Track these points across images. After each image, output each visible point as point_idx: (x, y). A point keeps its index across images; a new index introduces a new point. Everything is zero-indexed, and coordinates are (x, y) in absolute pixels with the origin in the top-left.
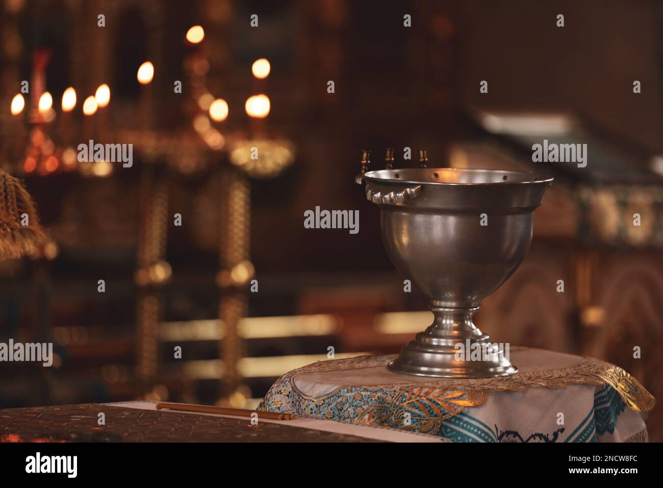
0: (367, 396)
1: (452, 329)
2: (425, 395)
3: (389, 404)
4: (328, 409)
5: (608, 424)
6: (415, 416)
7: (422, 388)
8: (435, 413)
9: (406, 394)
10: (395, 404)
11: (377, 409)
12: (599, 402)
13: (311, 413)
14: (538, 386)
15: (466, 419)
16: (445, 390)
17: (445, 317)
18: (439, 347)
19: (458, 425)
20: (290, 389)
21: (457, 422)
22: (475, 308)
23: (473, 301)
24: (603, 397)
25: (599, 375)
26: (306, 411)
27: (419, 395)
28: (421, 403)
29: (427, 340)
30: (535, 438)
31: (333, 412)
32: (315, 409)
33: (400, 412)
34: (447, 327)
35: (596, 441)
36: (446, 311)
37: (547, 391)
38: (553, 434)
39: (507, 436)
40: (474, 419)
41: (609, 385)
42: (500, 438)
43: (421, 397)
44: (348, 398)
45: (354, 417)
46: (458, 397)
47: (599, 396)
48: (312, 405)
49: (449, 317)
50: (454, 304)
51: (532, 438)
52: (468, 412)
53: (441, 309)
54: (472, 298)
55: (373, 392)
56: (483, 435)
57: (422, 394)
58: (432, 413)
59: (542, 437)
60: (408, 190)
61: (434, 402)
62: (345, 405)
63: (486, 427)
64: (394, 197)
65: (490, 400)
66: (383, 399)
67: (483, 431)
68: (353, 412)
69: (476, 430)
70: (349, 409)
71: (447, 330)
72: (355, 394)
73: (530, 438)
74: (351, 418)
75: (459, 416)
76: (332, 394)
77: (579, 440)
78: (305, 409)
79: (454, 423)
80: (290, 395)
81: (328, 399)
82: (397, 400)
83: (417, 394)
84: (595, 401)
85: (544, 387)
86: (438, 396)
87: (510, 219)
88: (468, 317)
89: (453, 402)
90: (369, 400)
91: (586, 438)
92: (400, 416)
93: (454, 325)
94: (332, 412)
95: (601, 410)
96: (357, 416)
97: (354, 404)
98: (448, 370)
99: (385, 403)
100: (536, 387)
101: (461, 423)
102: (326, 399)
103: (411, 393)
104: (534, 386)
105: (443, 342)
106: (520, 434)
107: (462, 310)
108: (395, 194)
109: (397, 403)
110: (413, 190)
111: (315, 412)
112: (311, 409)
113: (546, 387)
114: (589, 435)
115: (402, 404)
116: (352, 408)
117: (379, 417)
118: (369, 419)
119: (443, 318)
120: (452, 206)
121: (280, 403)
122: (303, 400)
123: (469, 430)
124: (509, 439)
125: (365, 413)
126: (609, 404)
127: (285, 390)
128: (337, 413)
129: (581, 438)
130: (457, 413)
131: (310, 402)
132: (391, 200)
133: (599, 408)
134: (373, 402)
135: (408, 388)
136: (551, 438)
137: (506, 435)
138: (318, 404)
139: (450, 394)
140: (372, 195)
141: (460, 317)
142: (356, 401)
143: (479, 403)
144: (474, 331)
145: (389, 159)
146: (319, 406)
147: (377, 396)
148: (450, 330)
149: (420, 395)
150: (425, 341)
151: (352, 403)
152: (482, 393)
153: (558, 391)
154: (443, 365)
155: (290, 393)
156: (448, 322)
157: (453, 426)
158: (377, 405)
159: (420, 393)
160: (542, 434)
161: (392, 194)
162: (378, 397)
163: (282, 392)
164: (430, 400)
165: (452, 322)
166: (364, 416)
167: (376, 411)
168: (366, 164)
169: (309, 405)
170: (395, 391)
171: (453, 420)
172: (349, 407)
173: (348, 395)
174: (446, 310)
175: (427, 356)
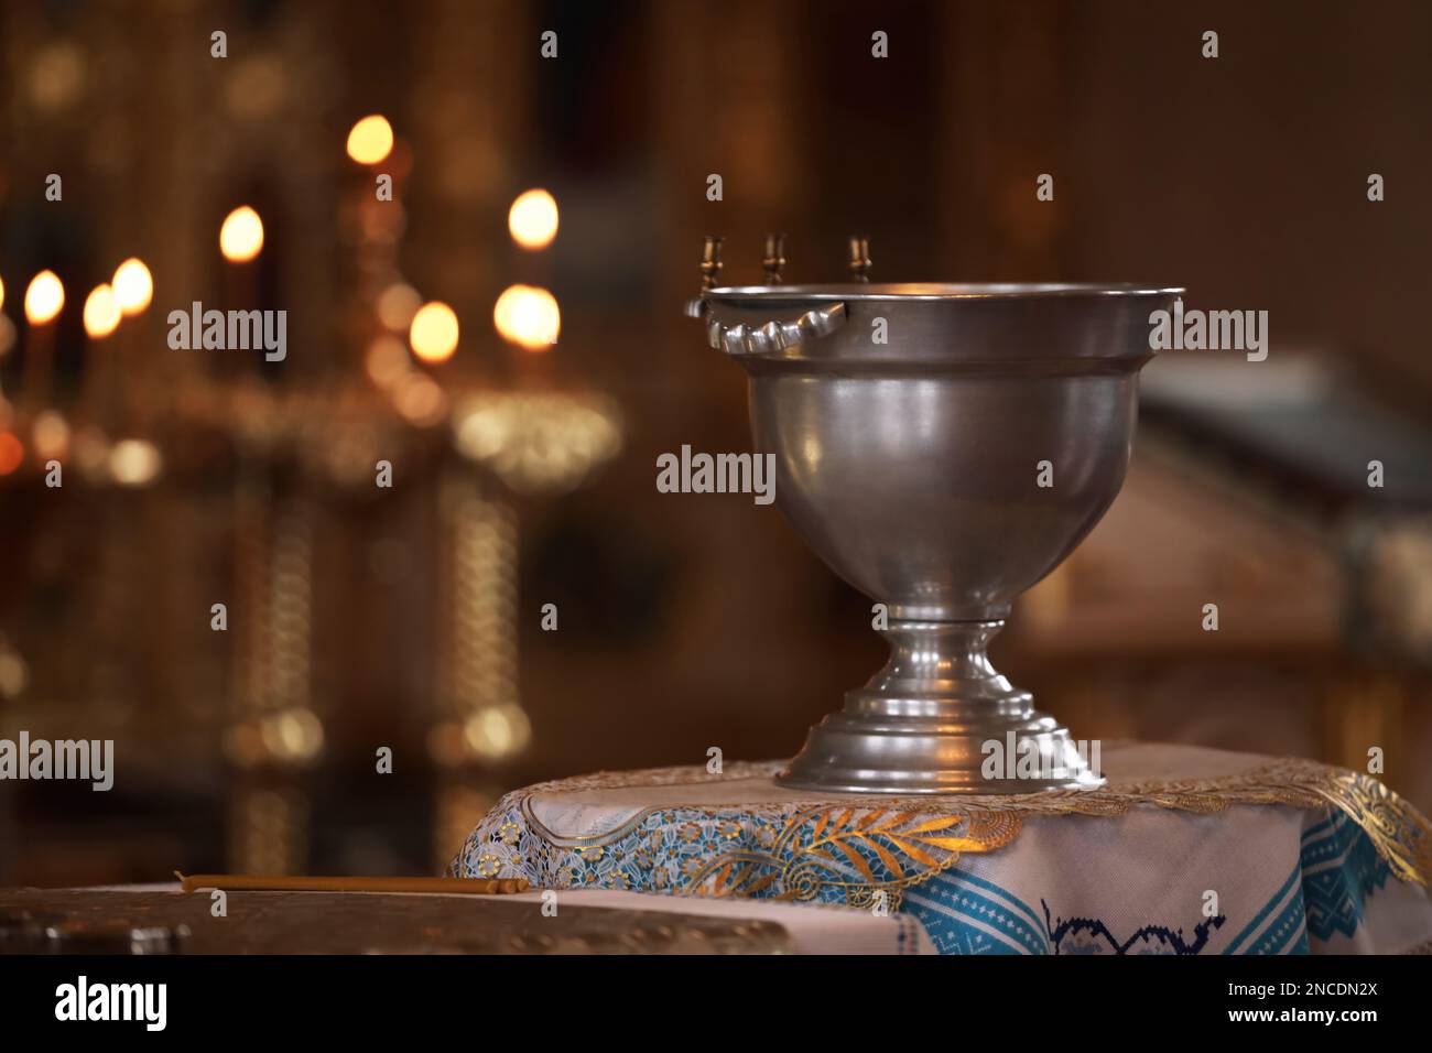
0: (714, 830)
1: (936, 675)
2: (861, 826)
3: (768, 849)
4: (615, 870)
5: (1339, 911)
6: (837, 879)
7: (852, 809)
8: (886, 870)
9: (813, 824)
10: (784, 850)
11: (739, 863)
12: (1314, 854)
13: (575, 881)
14: (1152, 806)
15: (967, 886)
16: (911, 812)
17: (917, 645)
18: (903, 719)
19: (947, 902)
20: (523, 827)
21: (944, 894)
22: (991, 621)
23: (989, 604)
24: (1324, 843)
25: (1312, 787)
26: (561, 876)
27: (844, 826)
28: (851, 845)
29: (873, 704)
30: (1147, 940)
31: (630, 877)
32: (583, 870)
33: (798, 870)
34: (922, 672)
35: (1307, 950)
36: (920, 632)
37: (1174, 820)
38: (1196, 931)
39: (1074, 933)
40: (986, 885)
41: (1341, 812)
42: (1057, 937)
43: (849, 830)
44: (666, 835)
45: (680, 884)
46: (945, 830)
47: (1314, 838)
48: (577, 862)
49: (927, 645)
50: (939, 612)
51: (1141, 938)
52: (972, 868)
53: (907, 627)
54: (984, 597)
55: (728, 820)
56: (1010, 924)
57: (853, 823)
58: (880, 871)
59: (1166, 937)
60: (811, 315)
61: (884, 843)
62: (658, 854)
63: (1017, 903)
64: (777, 334)
65: (1029, 835)
66: (754, 837)
67: (1010, 916)
68: (678, 870)
69: (992, 914)
70: (667, 865)
71: (923, 677)
72: (682, 827)
73: (1133, 940)
74: (672, 886)
75: (949, 879)
76: (624, 831)
77: (1263, 948)
78: (557, 872)
79: (937, 898)
80: (521, 842)
81: (616, 842)
82: (790, 839)
83: (841, 824)
84: (1304, 852)
85: (1167, 808)
86: (894, 828)
87: (1074, 389)
88: (975, 644)
89: (934, 841)
90: (717, 840)
91: (1283, 941)
92: (798, 880)
93: (940, 665)
94: (626, 875)
95: (1321, 874)
96: (686, 880)
97: (681, 851)
98: (926, 775)
99: (759, 846)
100: (1148, 810)
101: (955, 897)
102: (610, 844)
103: (825, 821)
104: (1142, 805)
105: (913, 708)
106: (1108, 929)
107: (960, 626)
108: (779, 326)
109: (790, 847)
110: (825, 316)
111: (583, 879)
112: (574, 872)
113: (1174, 809)
114: (1289, 934)
115: (801, 849)
116: (674, 861)
117: (745, 881)
118: (718, 885)
119: (911, 648)
120: (925, 355)
121: (497, 864)
122: (554, 849)
123: (975, 914)
124: (1079, 940)
125: (708, 873)
126: (1340, 861)
127: (508, 831)
128: (638, 878)
129: (1269, 941)
130: (943, 870)
131: (572, 854)
132: (770, 343)
133: (1315, 869)
134: (727, 846)
135: (818, 809)
136: (1189, 939)
137: (1072, 928)
138: (590, 859)
139: (924, 823)
140: (722, 332)
141: (955, 644)
142: (685, 842)
143: (999, 843)
144: (993, 681)
145: (771, 261)
146: (594, 862)
147: (738, 829)
148: (932, 678)
149: (849, 825)
150: (868, 706)
151: (676, 847)
152: (1007, 820)
153: (1206, 821)
154: (912, 762)
155: (521, 836)
156: (926, 657)
157: (935, 906)
158: (739, 850)
159: (848, 820)
160: (1166, 929)
161: (772, 329)
162: (741, 832)
163: (502, 835)
164: (875, 838)
165: (936, 657)
166: (705, 879)
167: (735, 866)
168: (713, 271)
169: (568, 861)
170: (783, 817)
171: (934, 889)
172: (669, 858)
173: (665, 828)
174: (921, 627)
175: (874, 743)
